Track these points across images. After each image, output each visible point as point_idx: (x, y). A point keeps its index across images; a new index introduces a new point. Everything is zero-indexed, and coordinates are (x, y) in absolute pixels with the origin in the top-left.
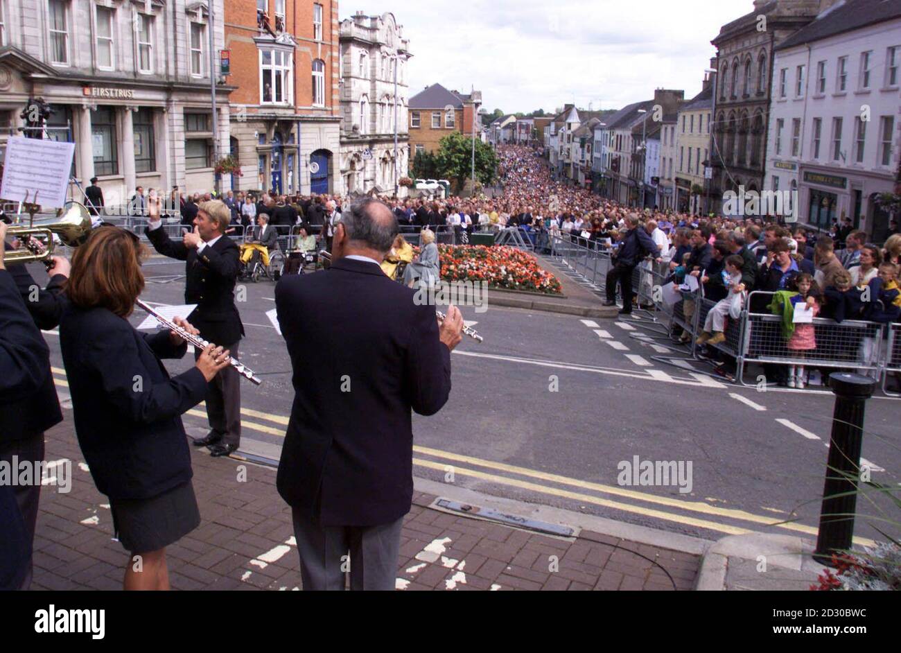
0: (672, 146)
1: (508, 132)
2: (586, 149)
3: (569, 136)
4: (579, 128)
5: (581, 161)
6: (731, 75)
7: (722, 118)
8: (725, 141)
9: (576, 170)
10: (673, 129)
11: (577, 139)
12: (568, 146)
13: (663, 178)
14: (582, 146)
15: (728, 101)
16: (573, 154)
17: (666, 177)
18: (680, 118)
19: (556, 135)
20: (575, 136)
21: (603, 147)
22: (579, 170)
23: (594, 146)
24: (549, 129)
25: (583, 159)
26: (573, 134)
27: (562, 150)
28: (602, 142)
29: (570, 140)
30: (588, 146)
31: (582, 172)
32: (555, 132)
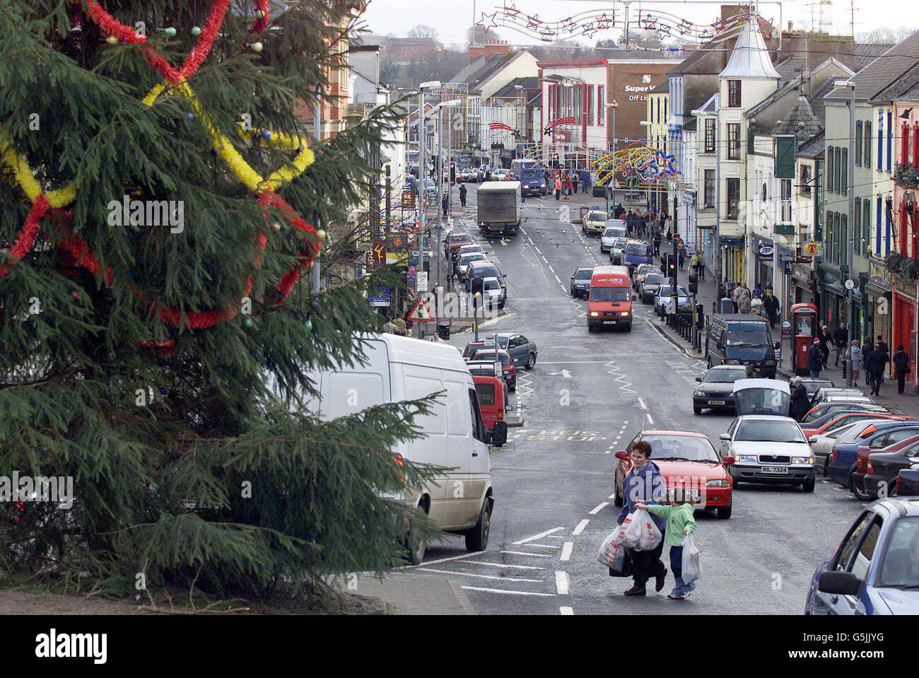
1: (509, 114)
2: (796, 181)
3: (735, 129)
4: (774, 97)
5: (780, 230)
9: (761, 261)
11: (765, 144)
12: (728, 170)
14: (783, 169)
16: (750, 201)
19: (690, 125)
20: (758, 128)
21: (858, 174)
22: (774, 264)
23: (824, 170)
24: (662, 105)
25: (787, 223)
26: (751, 124)
27: (709, 189)
28: (852, 156)
29: (740, 146)
30: (805, 169)
31: (787, 271)
32: (687, 115)
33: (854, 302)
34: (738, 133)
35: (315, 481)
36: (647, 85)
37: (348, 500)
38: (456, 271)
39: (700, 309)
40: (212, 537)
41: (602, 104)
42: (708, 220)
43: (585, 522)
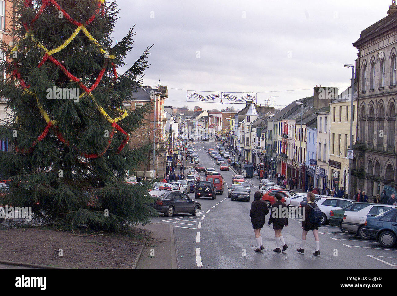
0: (326, 133)
1: (201, 123)
2: (261, 137)
3: (248, 126)
4: (257, 120)
5: (257, 148)
6: (370, 72)
7: (363, 108)
8: (367, 128)
9: (253, 155)
10: (326, 118)
11: (255, 130)
12: (247, 135)
13: (319, 160)
14: (258, 135)
15: (368, 93)
16: (251, 142)
17: (322, 160)
18: (331, 109)
19: (239, 126)
20: (253, 126)
21: (274, 136)
22: (256, 155)
23: (267, 135)
24: (233, 122)
25: (259, 146)
26: (252, 125)
27: (243, 139)
28: (273, 132)
29: (250, 130)
30: (263, 135)
31: (259, 157)
32: (239, 124)
33: (273, 163)
34: (249, 127)
35: (124, 200)
36: (230, 118)
37: (134, 205)
38: (189, 156)
39: (240, 164)
40: (88, 217)
41: (221, 121)
42: (242, 146)
43: (209, 210)
